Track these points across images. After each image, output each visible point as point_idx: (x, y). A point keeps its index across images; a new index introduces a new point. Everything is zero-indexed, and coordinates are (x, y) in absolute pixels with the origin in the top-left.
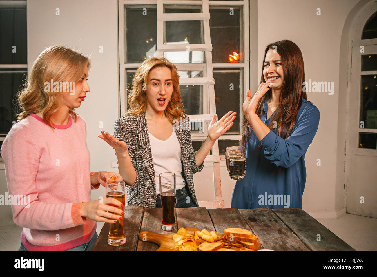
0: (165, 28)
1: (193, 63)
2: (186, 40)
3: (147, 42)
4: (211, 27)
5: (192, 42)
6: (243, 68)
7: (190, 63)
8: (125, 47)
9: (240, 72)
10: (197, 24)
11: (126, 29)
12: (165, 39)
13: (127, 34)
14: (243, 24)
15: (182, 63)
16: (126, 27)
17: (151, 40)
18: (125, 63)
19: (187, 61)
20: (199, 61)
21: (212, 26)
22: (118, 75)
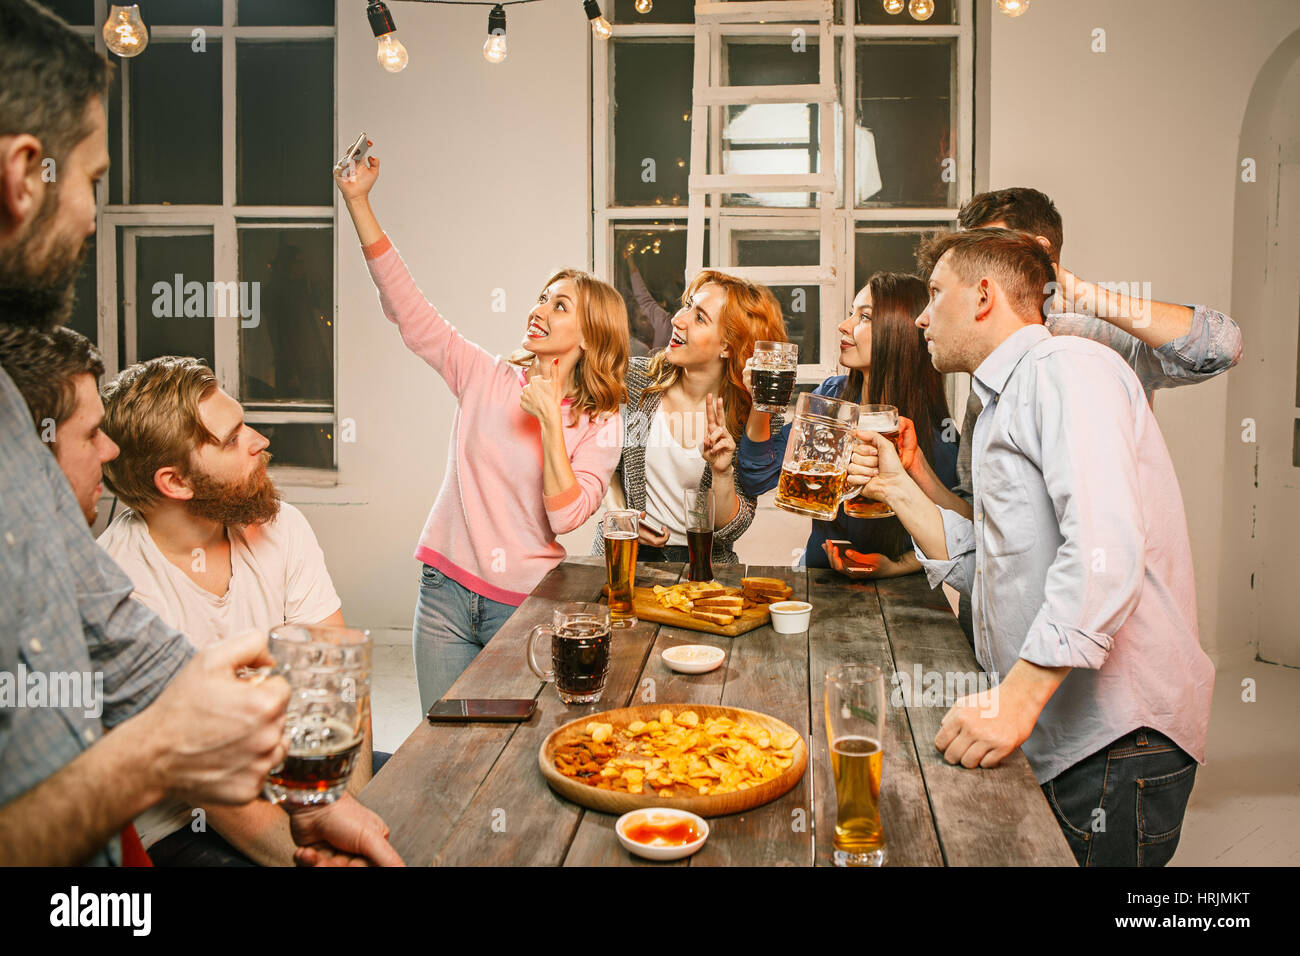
8: (610, 161)
11: (614, 104)
13: (616, 120)
16: (613, 98)
18: (610, 206)
22: (589, 239)
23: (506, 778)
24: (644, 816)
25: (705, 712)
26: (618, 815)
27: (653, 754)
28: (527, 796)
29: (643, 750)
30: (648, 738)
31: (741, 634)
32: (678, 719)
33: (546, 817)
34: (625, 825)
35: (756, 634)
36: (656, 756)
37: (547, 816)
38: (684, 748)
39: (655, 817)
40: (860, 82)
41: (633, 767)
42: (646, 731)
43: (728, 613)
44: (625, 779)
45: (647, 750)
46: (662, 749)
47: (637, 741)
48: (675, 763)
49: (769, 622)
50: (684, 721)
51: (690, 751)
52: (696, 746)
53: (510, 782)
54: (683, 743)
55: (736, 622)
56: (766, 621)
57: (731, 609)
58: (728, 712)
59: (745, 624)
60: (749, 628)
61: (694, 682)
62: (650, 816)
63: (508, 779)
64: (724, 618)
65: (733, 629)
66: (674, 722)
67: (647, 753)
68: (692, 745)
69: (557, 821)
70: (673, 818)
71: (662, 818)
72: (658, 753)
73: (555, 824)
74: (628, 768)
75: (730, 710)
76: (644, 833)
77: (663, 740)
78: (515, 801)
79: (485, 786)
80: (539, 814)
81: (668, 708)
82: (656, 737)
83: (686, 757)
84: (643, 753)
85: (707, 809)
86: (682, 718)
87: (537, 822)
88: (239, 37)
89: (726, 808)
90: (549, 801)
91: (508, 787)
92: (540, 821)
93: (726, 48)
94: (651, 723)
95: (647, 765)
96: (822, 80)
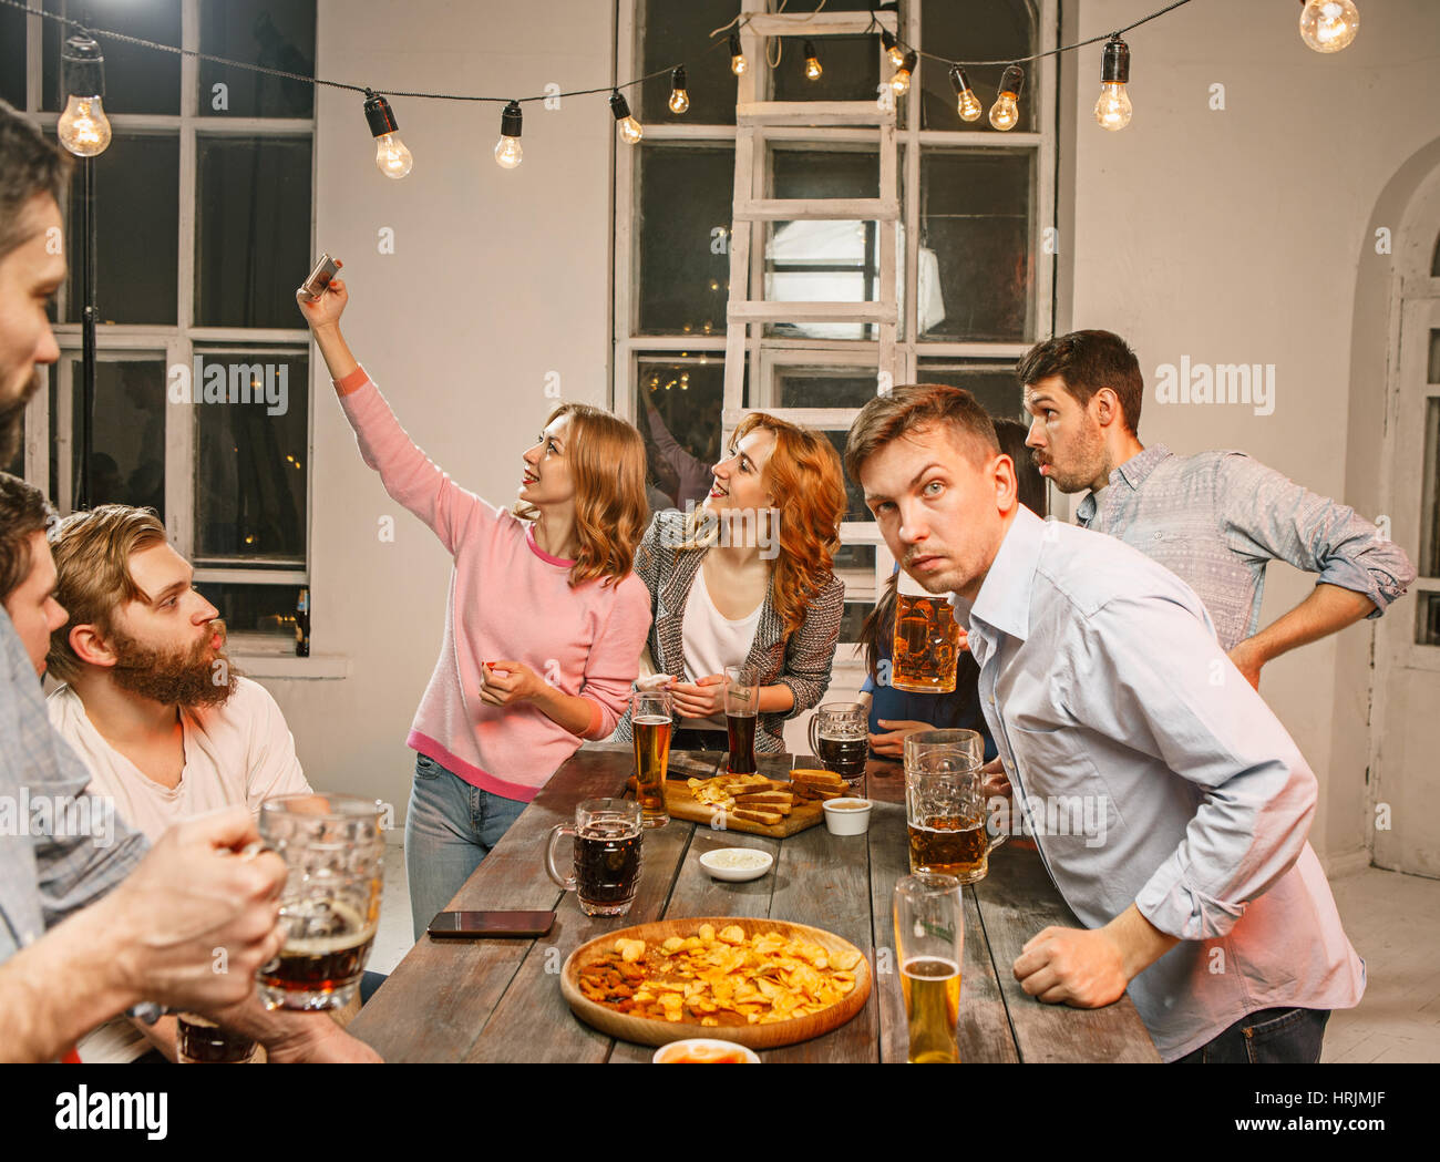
4: (925, 217)
8: (634, 282)
13: (642, 236)
14: (1035, 209)
16: (640, 209)
18: (633, 335)
21: (928, 213)
22: (609, 373)
23: (521, 1004)
24: (685, 1048)
25: (752, 926)
26: (656, 1047)
27: (693, 976)
28: (547, 1025)
29: (682, 971)
30: (686, 957)
31: (790, 836)
32: (721, 935)
33: (571, 1050)
34: (663, 1058)
35: (807, 836)
36: (697, 978)
37: (572, 1045)
38: (729, 969)
39: (699, 1050)
40: (926, 196)
41: (671, 991)
42: (683, 949)
43: (775, 811)
44: (662, 1005)
45: (686, 970)
46: (703, 970)
47: (674, 960)
48: (719, 986)
49: (822, 821)
50: (728, 937)
51: (736, 972)
52: (742, 966)
53: (527, 1008)
54: (727, 963)
55: (785, 822)
56: (819, 820)
57: (778, 806)
58: (778, 927)
59: (795, 824)
60: (799, 828)
61: (737, 892)
62: (693, 1049)
63: (524, 1006)
64: (771, 817)
65: (781, 830)
66: (717, 939)
67: (686, 974)
68: (738, 965)
69: (583, 1054)
70: (719, 1050)
71: (707, 1051)
72: (699, 975)
74: (664, 991)
75: (781, 925)
77: (704, 959)
78: (533, 1030)
79: (498, 1013)
80: (561, 1045)
81: (708, 922)
82: (696, 956)
83: (731, 979)
84: (682, 974)
85: (758, 1040)
86: (725, 934)
87: (560, 1055)
88: (199, 128)
89: (779, 1039)
90: (574, 1030)
91: (524, 1013)
92: (563, 1054)
93: (771, 154)
94: (689, 940)
95: (687, 988)
96: (882, 194)
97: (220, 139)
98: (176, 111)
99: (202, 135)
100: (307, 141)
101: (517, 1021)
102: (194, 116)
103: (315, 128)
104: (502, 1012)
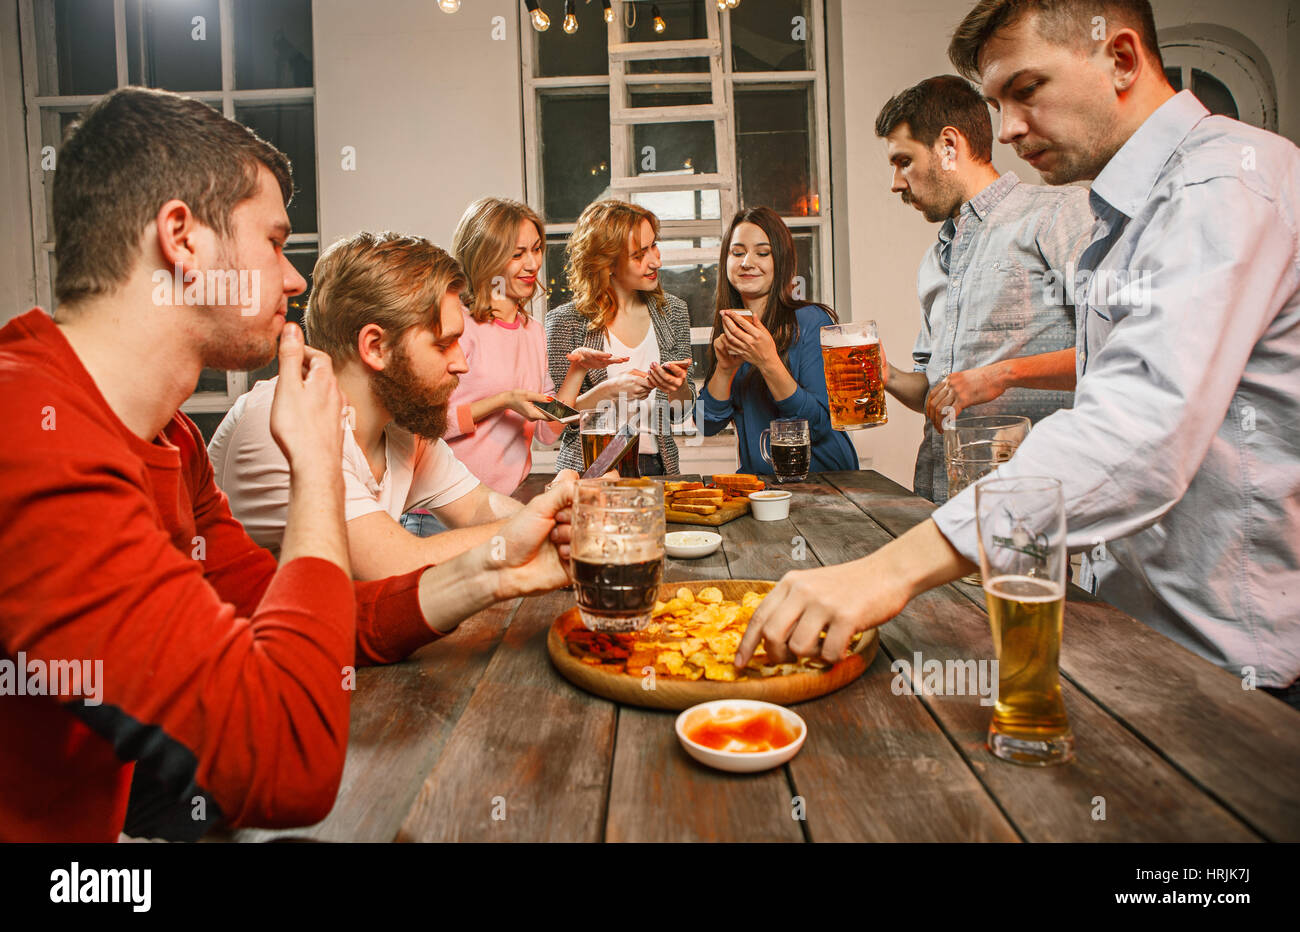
0: (632, 140)
1: (703, 218)
2: (687, 165)
3: (594, 172)
4: (739, 134)
5: (698, 169)
6: (818, 227)
7: (698, 217)
9: (811, 238)
10: (706, 128)
11: (541, 144)
12: (633, 165)
13: (543, 156)
14: (814, 124)
15: (673, 218)
16: (541, 139)
17: (602, 168)
19: (690, 214)
20: (713, 215)
21: (741, 131)
23: (509, 671)
24: (707, 712)
25: (727, 587)
26: (676, 712)
27: (684, 635)
28: (539, 693)
29: (672, 631)
30: (670, 619)
31: (725, 523)
32: (699, 596)
33: (570, 719)
34: (686, 725)
35: (739, 522)
36: (690, 636)
37: (572, 716)
38: (721, 626)
39: (722, 712)
41: (669, 650)
42: (667, 611)
43: (710, 503)
44: (664, 665)
45: (676, 630)
46: (695, 629)
47: (659, 622)
48: (717, 642)
49: (749, 511)
50: (706, 598)
51: (727, 629)
52: (734, 623)
53: (516, 676)
54: (717, 619)
55: (719, 512)
56: (745, 511)
57: (713, 499)
58: (755, 586)
59: (728, 513)
60: (731, 517)
61: (695, 566)
62: (713, 712)
63: (512, 673)
64: (708, 508)
65: (716, 518)
66: (696, 600)
67: (677, 634)
68: (731, 622)
69: (587, 723)
70: (744, 712)
71: (732, 713)
72: (692, 633)
73: (585, 728)
74: (662, 651)
75: (757, 584)
76: (712, 735)
77: (690, 619)
78: (525, 699)
79: (485, 681)
80: (559, 714)
81: (684, 586)
82: (680, 617)
83: (727, 635)
84: (673, 634)
85: (786, 694)
86: (703, 595)
87: (560, 725)
88: (236, 99)
89: (808, 692)
90: (571, 696)
91: (513, 681)
92: (563, 723)
93: (630, 96)
94: (670, 603)
95: (683, 646)
96: (714, 101)
97: (251, 107)
98: (219, 88)
99: (240, 105)
100: (309, 105)
101: (506, 690)
102: (232, 90)
103: (315, 93)
104: (488, 681)
